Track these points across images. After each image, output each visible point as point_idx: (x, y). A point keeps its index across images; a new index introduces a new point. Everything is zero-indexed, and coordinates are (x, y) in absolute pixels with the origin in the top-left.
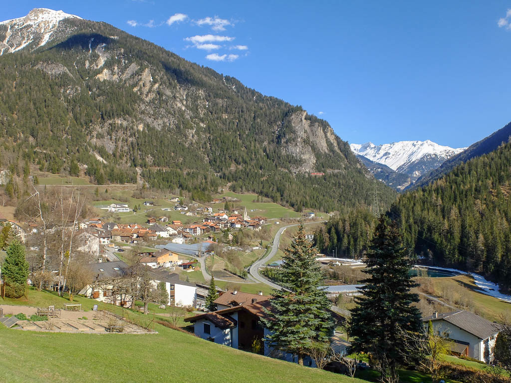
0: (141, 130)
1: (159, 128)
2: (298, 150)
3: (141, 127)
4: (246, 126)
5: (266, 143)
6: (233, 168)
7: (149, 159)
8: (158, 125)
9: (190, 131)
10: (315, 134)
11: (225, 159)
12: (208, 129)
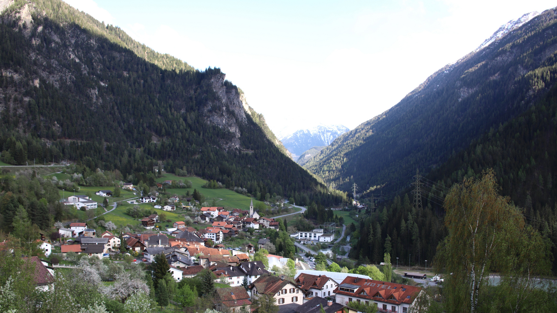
0: (38, 86)
1: (57, 85)
2: (224, 122)
3: (37, 83)
4: (155, 88)
5: (183, 111)
6: (155, 140)
7: (56, 128)
8: (54, 80)
9: (92, 91)
10: (233, 103)
11: (144, 129)
12: (111, 89)
